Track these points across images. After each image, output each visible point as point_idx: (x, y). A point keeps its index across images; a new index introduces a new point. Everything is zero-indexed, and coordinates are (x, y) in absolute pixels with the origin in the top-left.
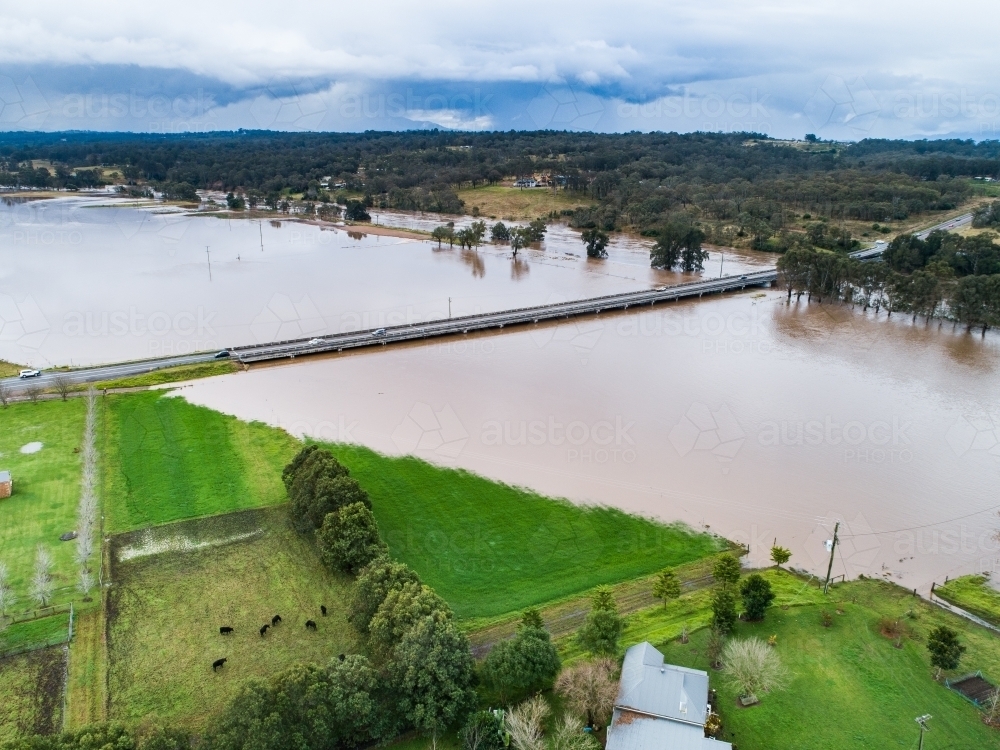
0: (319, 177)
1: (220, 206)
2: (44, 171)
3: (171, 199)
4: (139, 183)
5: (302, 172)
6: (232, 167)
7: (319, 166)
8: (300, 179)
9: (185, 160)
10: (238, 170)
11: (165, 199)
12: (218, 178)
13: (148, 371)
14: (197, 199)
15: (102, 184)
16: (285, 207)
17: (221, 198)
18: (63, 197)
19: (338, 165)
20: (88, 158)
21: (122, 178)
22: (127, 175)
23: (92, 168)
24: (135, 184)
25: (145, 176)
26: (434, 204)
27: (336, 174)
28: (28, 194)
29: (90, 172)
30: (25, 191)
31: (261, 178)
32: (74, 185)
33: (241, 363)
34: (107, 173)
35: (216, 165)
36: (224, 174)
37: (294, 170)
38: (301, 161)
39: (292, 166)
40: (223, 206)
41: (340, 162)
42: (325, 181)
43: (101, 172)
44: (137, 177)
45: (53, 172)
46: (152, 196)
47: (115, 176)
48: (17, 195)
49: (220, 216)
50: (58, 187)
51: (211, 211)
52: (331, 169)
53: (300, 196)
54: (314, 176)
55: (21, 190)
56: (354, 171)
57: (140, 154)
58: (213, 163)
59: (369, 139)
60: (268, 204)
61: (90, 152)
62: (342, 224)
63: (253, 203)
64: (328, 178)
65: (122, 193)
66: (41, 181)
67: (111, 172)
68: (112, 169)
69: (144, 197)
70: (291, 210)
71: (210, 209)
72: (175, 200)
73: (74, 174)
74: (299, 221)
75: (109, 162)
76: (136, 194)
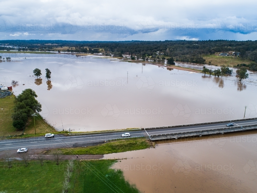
0: (156, 51)
1: (129, 59)
2: (86, 49)
3: (116, 56)
4: (108, 52)
5: (151, 50)
6: (132, 48)
7: (156, 48)
8: (151, 52)
9: (119, 47)
10: (133, 49)
11: (114, 56)
12: (128, 51)
13: (104, 142)
14: (122, 57)
15: (99, 52)
16: (147, 59)
17: (129, 56)
18: (89, 55)
19: (161, 48)
20: (97, 46)
21: (104, 51)
22: (105, 50)
23: (97, 48)
24: (107, 52)
25: (110, 51)
26: (194, 60)
27: (161, 51)
28: (81, 54)
29: (97, 49)
30: (81, 53)
31: (140, 51)
32: (92, 52)
33: (151, 141)
34: (100, 50)
35: (127, 48)
36: (130, 50)
37: (148, 49)
38: (151, 47)
39: (148, 48)
40: (130, 59)
41: (162, 47)
42: (157, 53)
43: (99, 49)
44: (107, 51)
45: (88, 49)
46: (111, 56)
47: (102, 50)
48: (79, 54)
49: (129, 62)
50: (89, 53)
51: (126, 60)
52: (159, 49)
53: (150, 57)
54: (154, 51)
55: (80, 53)
56: (166, 50)
57: (109, 45)
58: (127, 47)
59: (166, 42)
60: (142, 59)
61: (97, 44)
62: (166, 65)
63: (138, 58)
64: (158, 52)
65: (103, 55)
66: (85, 51)
67: (101, 49)
68: (102, 49)
69: (109, 56)
70: (149, 61)
71: (126, 59)
72: (117, 57)
73: (93, 50)
74: (152, 64)
75: (101, 47)
76: (107, 55)
